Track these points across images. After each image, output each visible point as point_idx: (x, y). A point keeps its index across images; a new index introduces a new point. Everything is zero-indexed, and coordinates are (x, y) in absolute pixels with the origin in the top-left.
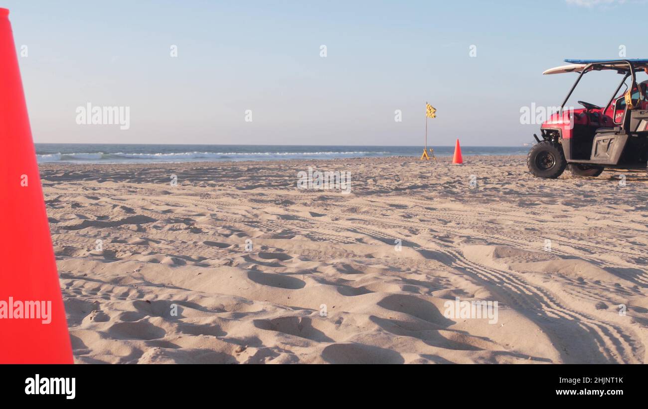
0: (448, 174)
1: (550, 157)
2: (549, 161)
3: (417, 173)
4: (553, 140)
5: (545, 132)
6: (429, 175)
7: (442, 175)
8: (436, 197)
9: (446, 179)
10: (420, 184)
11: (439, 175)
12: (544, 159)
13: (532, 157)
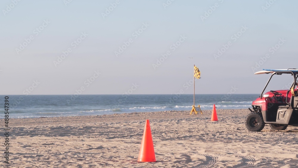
0: (204, 130)
1: (257, 120)
2: (256, 122)
3: (187, 129)
4: (258, 111)
5: (255, 107)
6: (193, 130)
7: (200, 130)
8: (195, 140)
9: (202, 132)
10: (188, 135)
11: (199, 130)
12: (253, 121)
13: (247, 120)
